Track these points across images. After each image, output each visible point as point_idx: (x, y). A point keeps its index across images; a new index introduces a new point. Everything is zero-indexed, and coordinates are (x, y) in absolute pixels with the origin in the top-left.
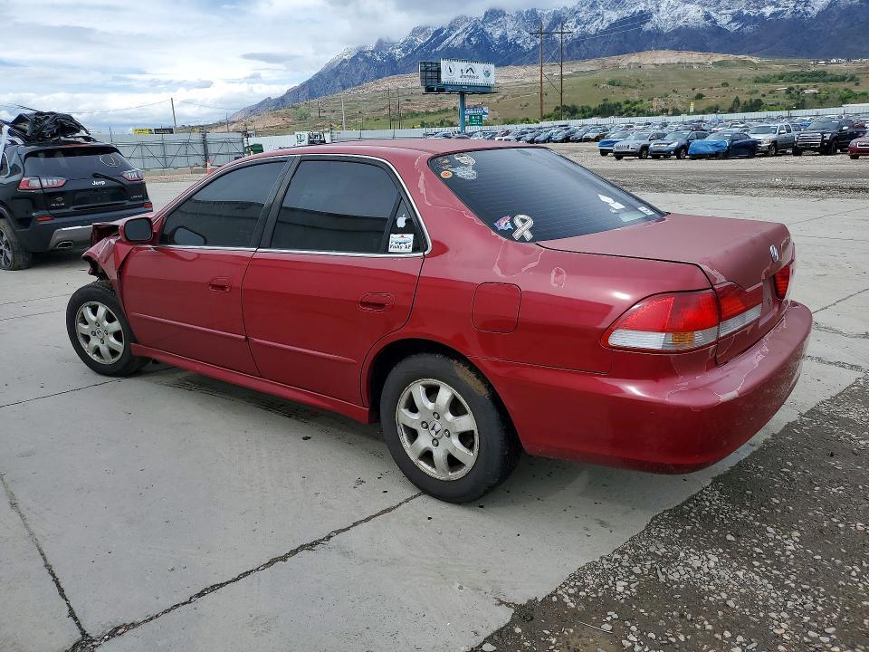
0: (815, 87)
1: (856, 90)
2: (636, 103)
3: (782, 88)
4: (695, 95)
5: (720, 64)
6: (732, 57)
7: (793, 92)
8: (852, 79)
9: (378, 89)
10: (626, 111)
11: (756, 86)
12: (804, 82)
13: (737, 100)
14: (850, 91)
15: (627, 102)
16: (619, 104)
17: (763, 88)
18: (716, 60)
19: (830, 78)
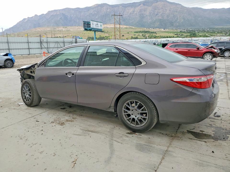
0: (148, 34)
1: (157, 35)
2: (108, 37)
3: (141, 34)
4: (122, 35)
5: (126, 28)
6: (128, 27)
7: (144, 35)
8: (155, 33)
9: (36, 31)
10: (106, 38)
11: (135, 34)
12: (145, 33)
13: (132, 37)
14: (155, 36)
15: (106, 37)
16: (104, 37)
17: (137, 34)
18: (125, 27)
19: (150, 32)
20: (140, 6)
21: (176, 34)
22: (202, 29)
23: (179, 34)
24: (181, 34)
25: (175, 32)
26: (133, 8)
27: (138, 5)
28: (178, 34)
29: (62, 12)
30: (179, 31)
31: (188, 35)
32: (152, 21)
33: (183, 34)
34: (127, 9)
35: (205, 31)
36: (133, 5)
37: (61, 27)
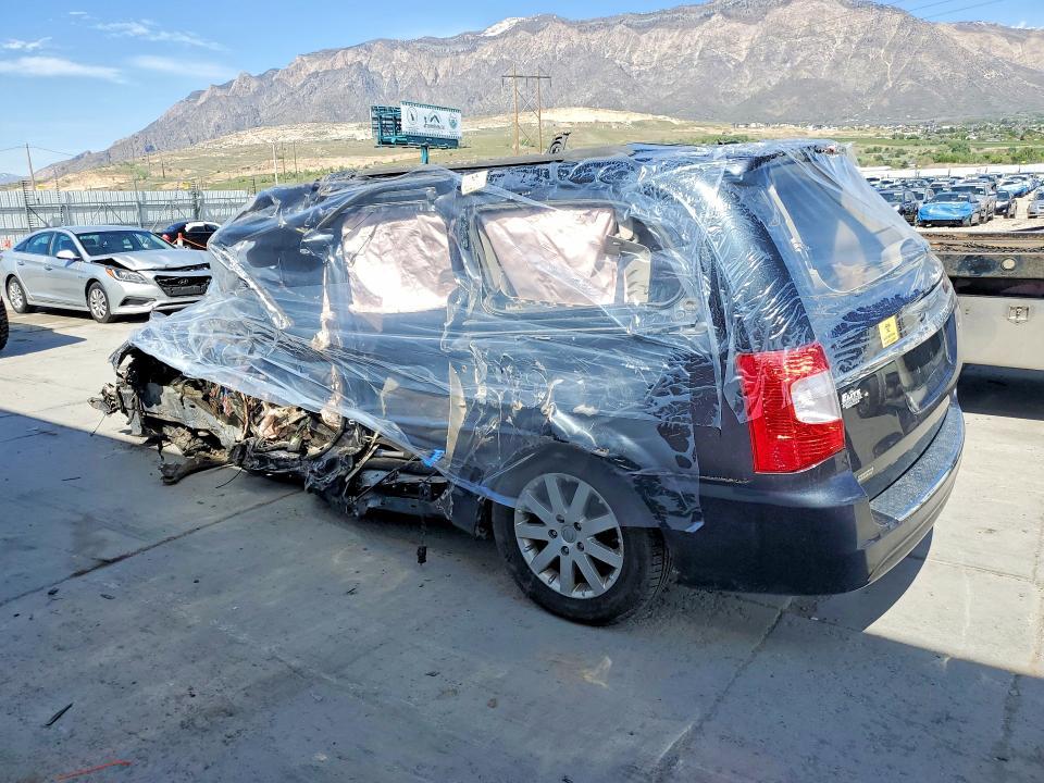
5: (639, 124)
6: (650, 117)
18: (635, 120)
20: (707, 24)
21: (872, 146)
22: (1004, 122)
23: (887, 149)
24: (897, 148)
25: (870, 140)
26: (677, 33)
27: (698, 17)
28: (883, 150)
29: (359, 59)
30: (887, 133)
31: (929, 152)
32: (765, 88)
33: (905, 148)
34: (650, 38)
35: (1013, 134)
36: (677, 18)
37: (353, 125)
